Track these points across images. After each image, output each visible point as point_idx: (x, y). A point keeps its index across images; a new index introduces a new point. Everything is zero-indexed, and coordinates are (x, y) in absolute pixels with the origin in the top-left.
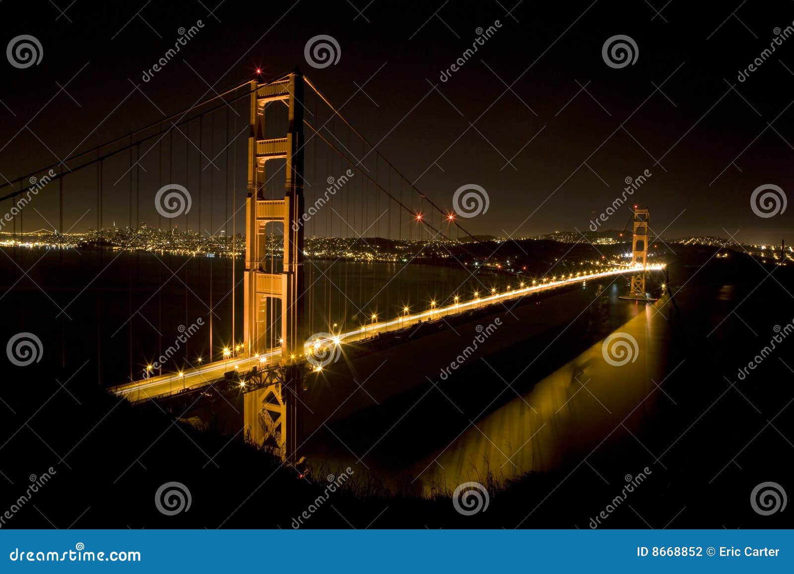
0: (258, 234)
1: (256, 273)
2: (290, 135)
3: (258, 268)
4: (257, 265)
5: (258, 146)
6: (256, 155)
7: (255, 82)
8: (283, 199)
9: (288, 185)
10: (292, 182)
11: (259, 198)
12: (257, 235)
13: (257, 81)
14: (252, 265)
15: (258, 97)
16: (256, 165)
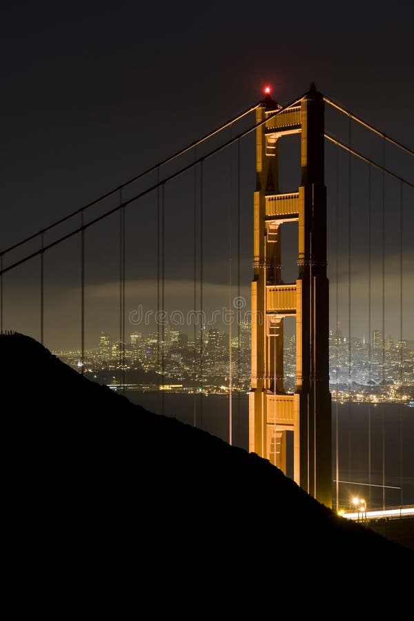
0: (269, 336)
1: (266, 393)
2: (302, 189)
3: (269, 387)
4: (267, 382)
5: (268, 203)
6: (264, 218)
7: (261, 108)
8: (295, 284)
9: (301, 263)
10: (306, 258)
11: (268, 282)
12: (267, 337)
13: (264, 106)
14: (260, 383)
15: (266, 131)
16: (264, 232)
